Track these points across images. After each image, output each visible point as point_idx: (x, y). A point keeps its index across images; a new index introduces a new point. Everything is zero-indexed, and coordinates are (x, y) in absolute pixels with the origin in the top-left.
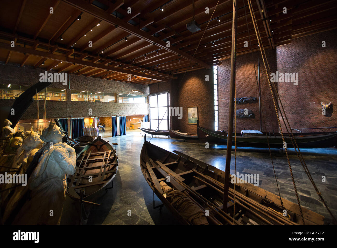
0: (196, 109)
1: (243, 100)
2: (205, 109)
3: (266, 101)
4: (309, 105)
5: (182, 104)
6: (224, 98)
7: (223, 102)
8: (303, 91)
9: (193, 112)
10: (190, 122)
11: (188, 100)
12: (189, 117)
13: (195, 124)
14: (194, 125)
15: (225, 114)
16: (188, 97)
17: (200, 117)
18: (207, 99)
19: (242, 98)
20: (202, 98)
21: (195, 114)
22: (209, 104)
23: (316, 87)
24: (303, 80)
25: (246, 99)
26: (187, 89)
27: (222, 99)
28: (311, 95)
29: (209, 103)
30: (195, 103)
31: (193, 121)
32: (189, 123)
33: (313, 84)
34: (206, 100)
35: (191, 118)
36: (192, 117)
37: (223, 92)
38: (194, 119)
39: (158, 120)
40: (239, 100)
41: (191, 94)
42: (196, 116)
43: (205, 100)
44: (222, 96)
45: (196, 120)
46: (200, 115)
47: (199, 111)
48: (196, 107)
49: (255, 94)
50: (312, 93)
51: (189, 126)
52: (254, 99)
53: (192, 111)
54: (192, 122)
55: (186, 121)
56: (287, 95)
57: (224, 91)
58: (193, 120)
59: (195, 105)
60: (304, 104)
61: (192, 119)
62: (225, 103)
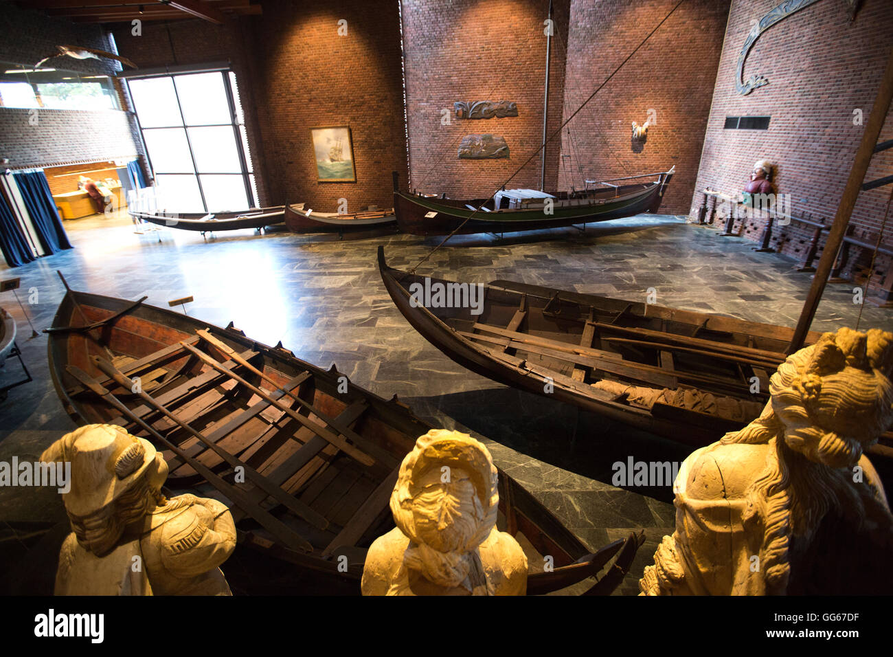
0: (344, 133)
1: (481, 109)
2: (375, 134)
3: (537, 115)
4: (610, 128)
5: (287, 116)
6: (425, 99)
7: (423, 111)
8: (605, 93)
9: (333, 143)
10: (324, 177)
11: (310, 100)
12: (319, 161)
13: (343, 180)
14: (338, 185)
15: (428, 148)
16: (309, 92)
17: (358, 159)
18: (382, 101)
19: (479, 103)
20: (362, 97)
21: (340, 151)
22: (387, 117)
23: (627, 85)
24: (607, 64)
25: (489, 104)
26: (302, 62)
27: (420, 101)
28: (617, 104)
29: (388, 114)
30: (336, 113)
31: (337, 172)
32: (322, 178)
33: (624, 77)
34: (379, 104)
35: (328, 162)
36: (332, 160)
37: (420, 80)
38: (339, 167)
39: (197, 174)
40: (471, 108)
41: (319, 82)
42: (347, 156)
43: (373, 103)
44: (418, 91)
45: (346, 168)
46: (358, 152)
47: (354, 139)
48: (345, 127)
49: (513, 93)
50: (620, 99)
51: (321, 187)
52: (510, 106)
53: (329, 140)
54: (332, 176)
55: (307, 175)
56: (573, 100)
57: (425, 77)
58: (335, 169)
59: (337, 121)
60: (601, 123)
61: (332, 165)
62: (430, 114)
